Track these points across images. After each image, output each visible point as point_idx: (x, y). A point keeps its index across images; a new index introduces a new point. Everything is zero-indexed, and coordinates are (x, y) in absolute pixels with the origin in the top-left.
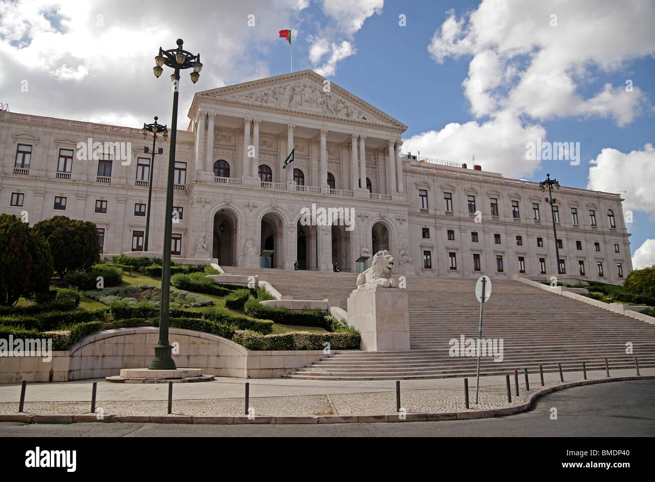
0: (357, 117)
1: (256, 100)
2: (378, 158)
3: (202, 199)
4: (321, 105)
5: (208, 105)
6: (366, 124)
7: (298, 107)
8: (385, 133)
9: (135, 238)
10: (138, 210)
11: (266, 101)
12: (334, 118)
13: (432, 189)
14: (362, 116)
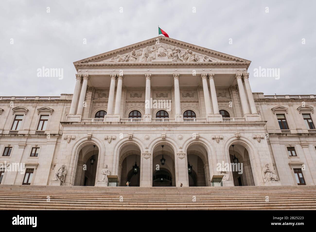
0: (203, 61)
1: (119, 61)
2: (232, 94)
3: (68, 137)
4: (171, 57)
5: (83, 70)
6: (212, 64)
7: (153, 61)
8: (232, 69)
9: (28, 174)
10: (34, 152)
11: (127, 61)
12: (183, 65)
13: (289, 112)
14: (208, 60)
